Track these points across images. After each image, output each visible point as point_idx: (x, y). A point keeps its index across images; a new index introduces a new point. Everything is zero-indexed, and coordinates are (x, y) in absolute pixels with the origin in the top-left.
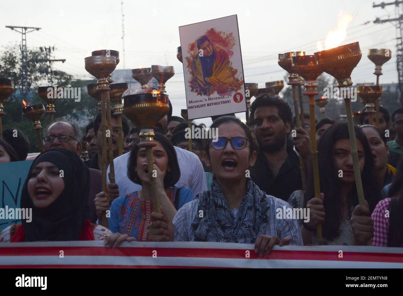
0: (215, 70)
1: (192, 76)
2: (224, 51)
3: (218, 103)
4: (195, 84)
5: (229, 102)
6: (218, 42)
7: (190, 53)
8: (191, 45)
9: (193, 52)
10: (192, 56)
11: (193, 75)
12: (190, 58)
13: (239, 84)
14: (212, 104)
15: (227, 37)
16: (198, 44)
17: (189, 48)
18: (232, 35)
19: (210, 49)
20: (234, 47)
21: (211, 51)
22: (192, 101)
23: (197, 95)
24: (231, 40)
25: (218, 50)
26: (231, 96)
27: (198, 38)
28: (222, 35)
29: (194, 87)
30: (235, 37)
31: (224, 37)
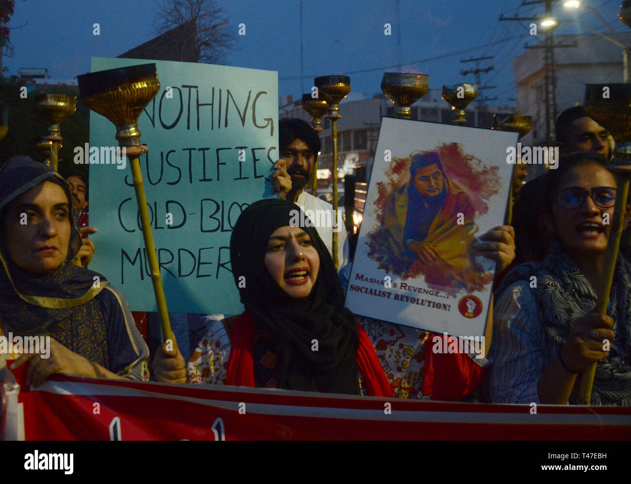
0: (435, 230)
1: (379, 224)
2: (467, 199)
3: (420, 302)
4: (382, 245)
5: (445, 309)
6: (459, 175)
7: (390, 175)
8: (396, 161)
9: (399, 176)
10: (393, 184)
11: (383, 223)
12: (386, 186)
13: (482, 279)
14: (405, 299)
15: (485, 172)
16: (413, 163)
17: (391, 167)
18: (496, 170)
19: (436, 184)
20: (493, 197)
21: (438, 189)
22: (363, 276)
23: (379, 268)
24: (491, 181)
25: (455, 192)
26: (455, 297)
27: (417, 153)
28: (473, 164)
29: (377, 248)
30: (501, 178)
31: (477, 168)
